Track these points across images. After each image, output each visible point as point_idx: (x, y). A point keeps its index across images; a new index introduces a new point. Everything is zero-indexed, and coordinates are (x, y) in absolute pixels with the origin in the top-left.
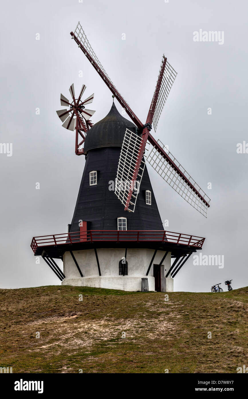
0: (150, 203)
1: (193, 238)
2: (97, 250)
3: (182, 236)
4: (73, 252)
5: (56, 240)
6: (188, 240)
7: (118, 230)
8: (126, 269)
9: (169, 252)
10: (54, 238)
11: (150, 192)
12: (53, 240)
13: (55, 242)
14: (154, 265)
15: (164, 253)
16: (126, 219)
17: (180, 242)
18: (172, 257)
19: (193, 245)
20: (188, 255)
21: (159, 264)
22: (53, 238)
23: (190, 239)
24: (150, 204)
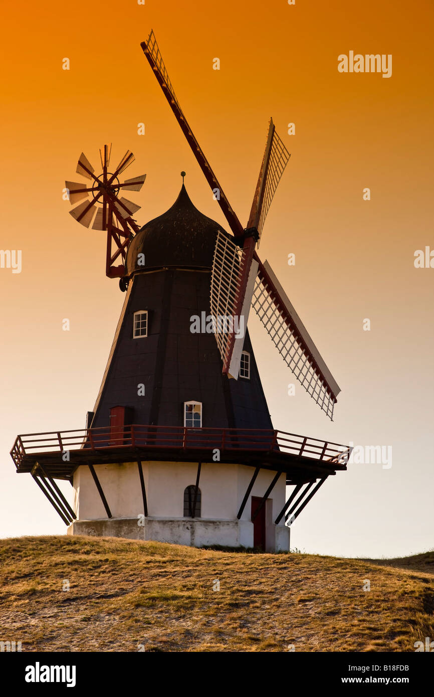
0: (247, 375)
1: (329, 446)
2: (143, 463)
3: (308, 442)
4: (95, 466)
5: (64, 442)
6: (320, 451)
7: (185, 426)
8: (197, 503)
9: (282, 473)
10: (60, 439)
11: (249, 355)
12: (57, 442)
13: (61, 445)
14: (253, 497)
15: (273, 474)
16: (201, 404)
17: (304, 454)
18: (288, 483)
19: (330, 460)
20: (318, 480)
21: (262, 495)
22: (57, 437)
23: (325, 448)
24: (249, 378)
